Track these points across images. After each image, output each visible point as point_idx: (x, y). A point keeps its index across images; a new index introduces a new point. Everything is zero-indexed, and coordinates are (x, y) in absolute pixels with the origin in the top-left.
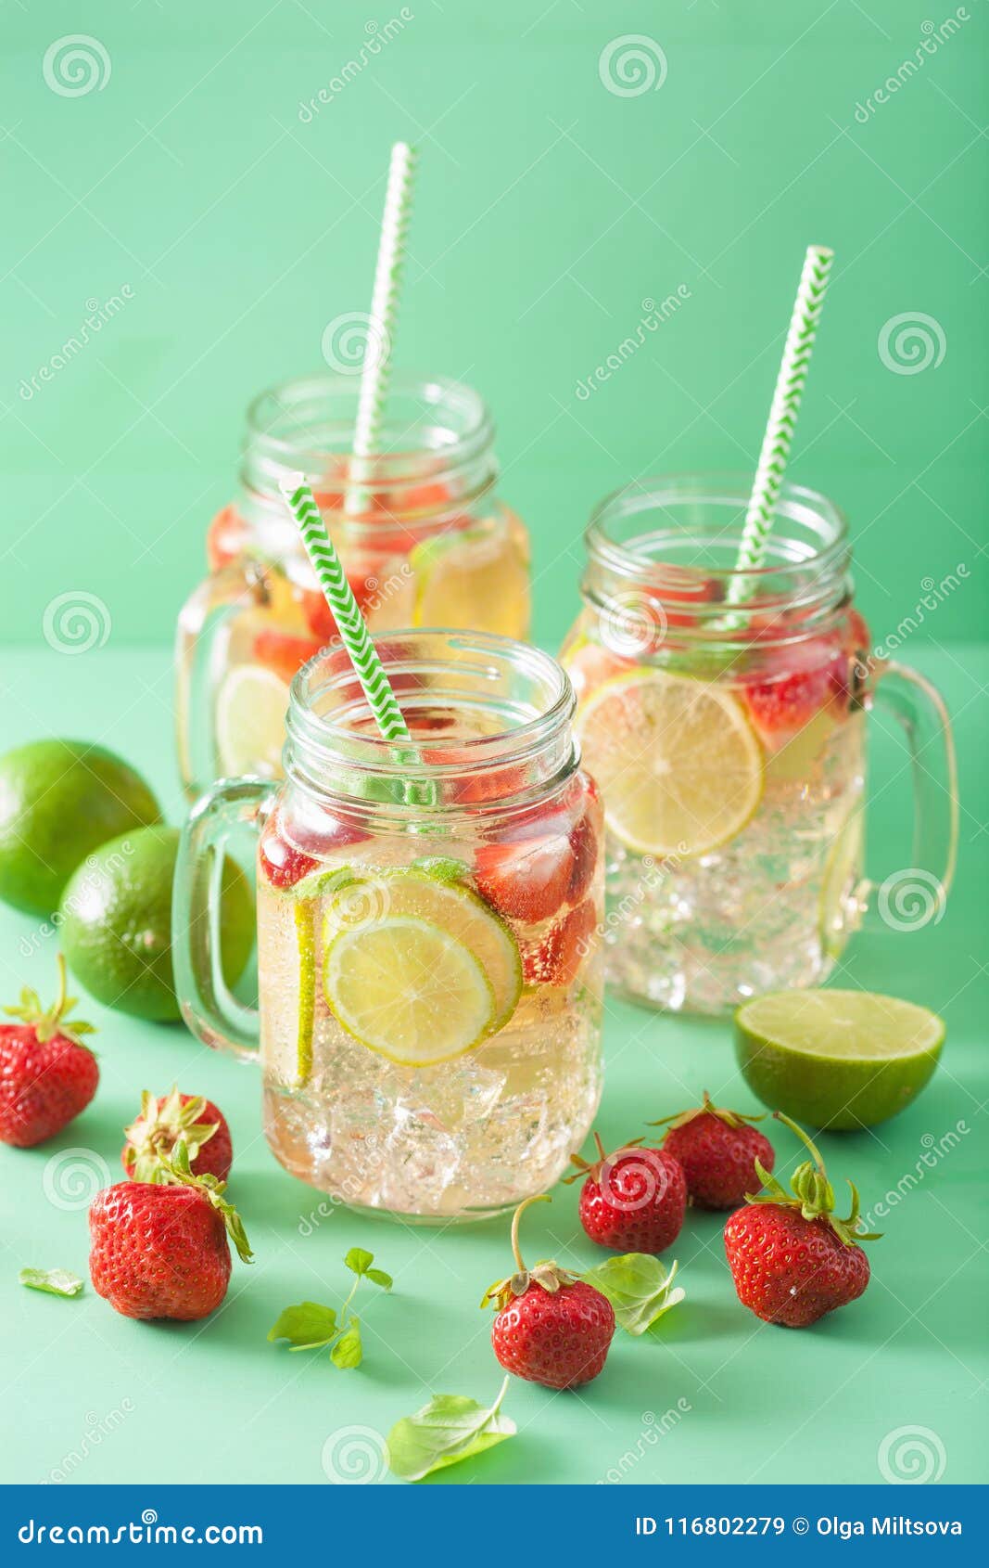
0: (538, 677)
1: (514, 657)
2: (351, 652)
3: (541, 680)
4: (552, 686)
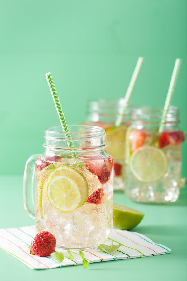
2: (59, 116)
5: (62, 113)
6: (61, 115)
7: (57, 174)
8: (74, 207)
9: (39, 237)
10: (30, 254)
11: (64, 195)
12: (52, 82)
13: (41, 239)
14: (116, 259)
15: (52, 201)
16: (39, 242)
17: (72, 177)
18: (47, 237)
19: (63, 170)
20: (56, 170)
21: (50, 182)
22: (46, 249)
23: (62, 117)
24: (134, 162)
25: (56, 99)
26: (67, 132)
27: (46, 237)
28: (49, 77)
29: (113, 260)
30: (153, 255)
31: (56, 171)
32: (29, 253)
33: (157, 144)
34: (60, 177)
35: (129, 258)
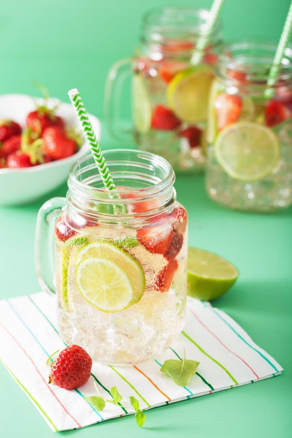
0: (161, 167)
1: (153, 160)
2: (95, 157)
3: (163, 169)
4: (166, 170)
5: (98, 152)
6: (98, 156)
7: (92, 253)
8: (120, 306)
9: (63, 361)
10: (50, 382)
11: (105, 287)
12: (80, 106)
13: (67, 365)
14: (191, 397)
15: (84, 293)
16: (64, 369)
17: (117, 261)
18: (77, 361)
19: (101, 248)
20: (89, 246)
21: (81, 264)
22: (75, 380)
23: (99, 159)
24: (221, 146)
25: (88, 131)
26: (108, 180)
27: (75, 360)
28: (75, 99)
29: (187, 398)
30: (252, 381)
31: (91, 248)
32: (48, 382)
33: (261, 119)
34: (97, 260)
35: (212, 392)
